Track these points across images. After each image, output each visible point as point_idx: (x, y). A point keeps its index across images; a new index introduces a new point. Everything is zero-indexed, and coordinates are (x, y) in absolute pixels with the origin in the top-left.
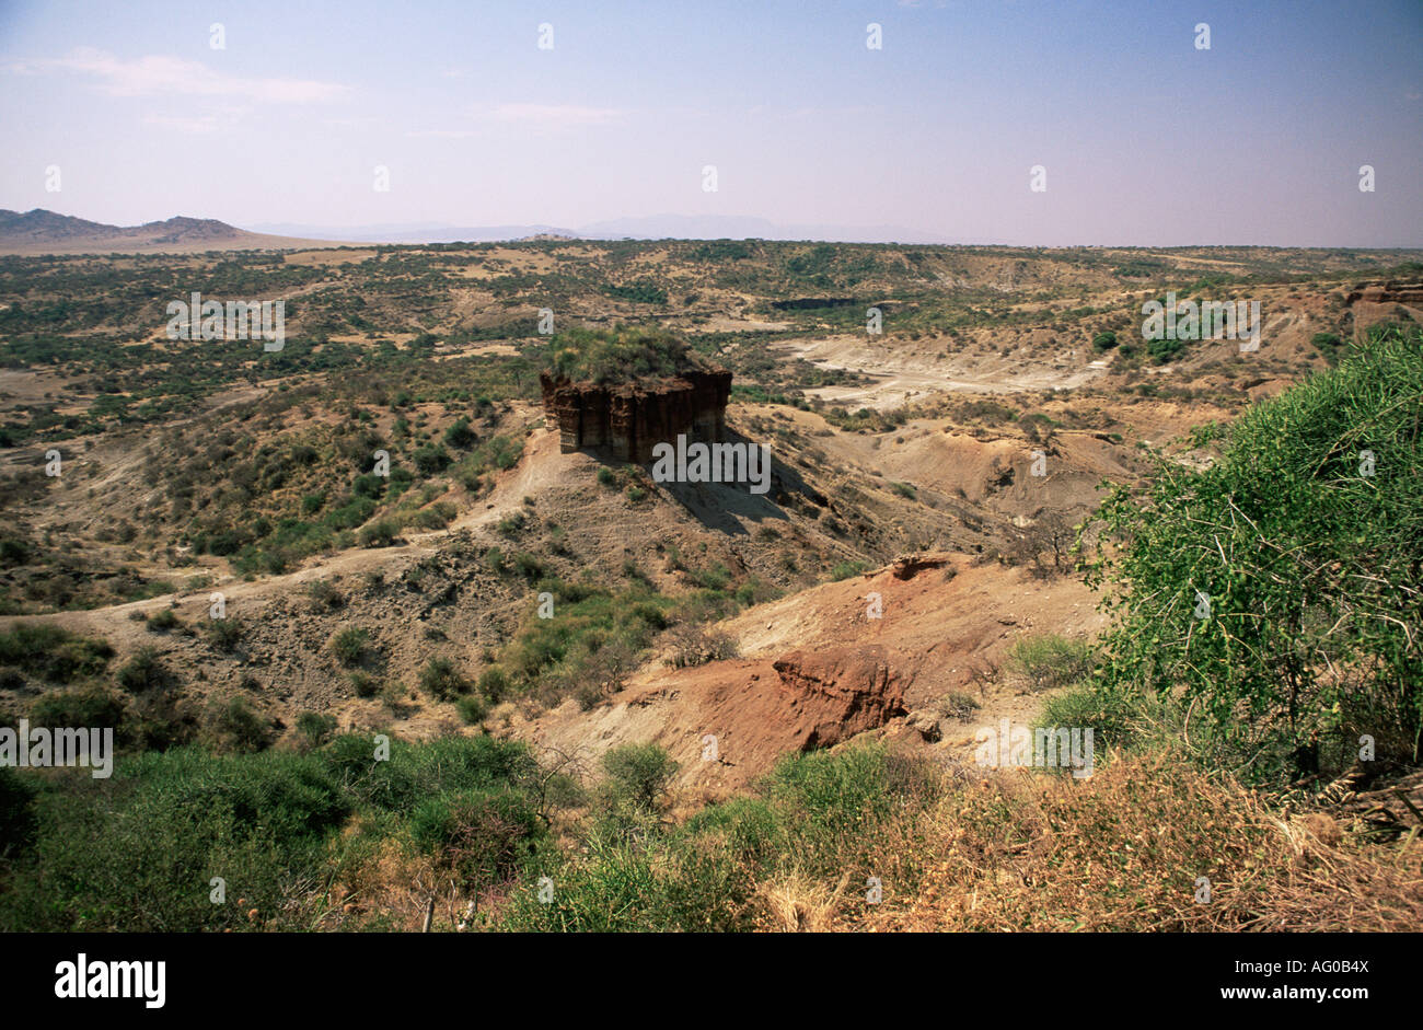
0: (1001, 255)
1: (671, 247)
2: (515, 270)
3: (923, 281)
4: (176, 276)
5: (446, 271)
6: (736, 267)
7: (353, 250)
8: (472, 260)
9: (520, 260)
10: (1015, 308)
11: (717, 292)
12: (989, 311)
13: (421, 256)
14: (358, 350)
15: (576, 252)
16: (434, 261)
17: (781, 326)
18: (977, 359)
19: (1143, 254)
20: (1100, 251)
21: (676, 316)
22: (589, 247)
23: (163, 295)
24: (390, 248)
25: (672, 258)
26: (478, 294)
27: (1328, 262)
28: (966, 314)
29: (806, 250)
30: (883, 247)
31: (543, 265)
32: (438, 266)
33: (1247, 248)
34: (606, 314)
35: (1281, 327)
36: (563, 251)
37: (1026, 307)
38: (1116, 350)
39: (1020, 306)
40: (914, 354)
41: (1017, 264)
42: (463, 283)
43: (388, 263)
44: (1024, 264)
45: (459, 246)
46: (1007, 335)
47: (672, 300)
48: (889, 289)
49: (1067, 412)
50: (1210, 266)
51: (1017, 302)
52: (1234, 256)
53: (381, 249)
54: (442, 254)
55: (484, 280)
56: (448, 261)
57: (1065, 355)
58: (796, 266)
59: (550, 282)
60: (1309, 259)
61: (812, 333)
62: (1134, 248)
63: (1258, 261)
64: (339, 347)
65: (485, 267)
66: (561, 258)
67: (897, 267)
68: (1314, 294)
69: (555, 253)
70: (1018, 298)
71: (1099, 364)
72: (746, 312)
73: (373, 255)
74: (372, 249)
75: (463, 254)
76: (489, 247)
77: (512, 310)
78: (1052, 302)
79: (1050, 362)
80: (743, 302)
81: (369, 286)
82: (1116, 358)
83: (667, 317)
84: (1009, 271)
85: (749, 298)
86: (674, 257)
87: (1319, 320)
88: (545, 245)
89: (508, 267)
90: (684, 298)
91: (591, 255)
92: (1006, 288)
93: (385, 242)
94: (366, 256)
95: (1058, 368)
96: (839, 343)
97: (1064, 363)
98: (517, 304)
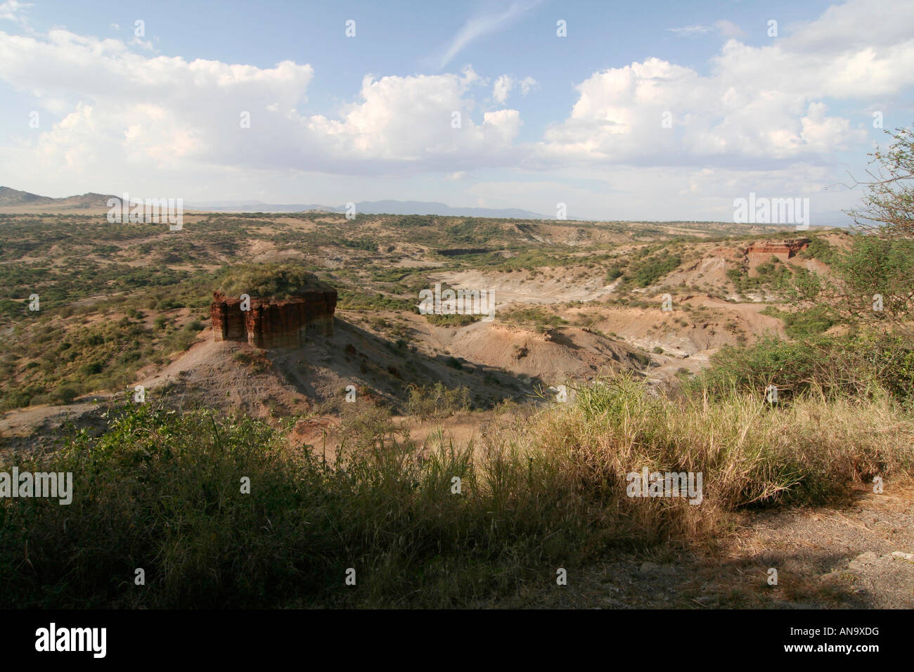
0: (570, 225)
1: (384, 218)
2: (290, 230)
3: (525, 240)
4: (78, 228)
5: (248, 229)
6: (421, 230)
7: (194, 215)
8: (264, 224)
9: (295, 224)
10: (571, 255)
11: (407, 245)
12: (557, 257)
13: (234, 220)
14: (185, 275)
15: (328, 220)
16: (242, 223)
17: (439, 264)
18: (541, 284)
19: (651, 225)
20: (626, 224)
21: (380, 258)
22: (337, 218)
23: (67, 239)
24: (217, 215)
25: (384, 226)
26: (265, 243)
27: (751, 231)
28: (544, 258)
29: (460, 222)
30: (505, 221)
31: (308, 227)
32: (243, 227)
33: (707, 223)
34: (339, 256)
35: (710, 266)
36: (322, 220)
37: (578, 254)
38: (619, 279)
39: (575, 254)
40: (507, 281)
41: (578, 230)
42: (256, 236)
43: (213, 224)
44: (583, 231)
45: (260, 215)
46: (560, 270)
47: (381, 248)
48: (506, 244)
49: (579, 314)
50: (687, 232)
51: (573, 252)
52: (700, 227)
53: (211, 216)
54: (248, 219)
55: (270, 235)
56: (251, 223)
57: (592, 282)
58: (456, 231)
59: (308, 237)
60: (741, 229)
61: (458, 268)
62: (646, 222)
63: (713, 230)
64: (172, 273)
65: (273, 228)
66: (319, 223)
67: (511, 232)
68: (728, 248)
69: (317, 220)
70: (575, 249)
71: (610, 287)
72: (423, 256)
73: (205, 219)
74: (205, 215)
75: (261, 220)
76: (278, 216)
77: (282, 253)
78: (593, 252)
79: (583, 286)
80: (422, 251)
81: (199, 237)
82: (619, 284)
83: (376, 258)
84: (574, 234)
85: (425, 248)
86: (385, 224)
87: (732, 262)
88: (312, 216)
89: (286, 228)
90: (388, 248)
91: (337, 222)
92: (572, 244)
93: (214, 212)
94: (200, 219)
95: (587, 289)
96: (468, 274)
97: (590, 286)
98: (287, 249)
